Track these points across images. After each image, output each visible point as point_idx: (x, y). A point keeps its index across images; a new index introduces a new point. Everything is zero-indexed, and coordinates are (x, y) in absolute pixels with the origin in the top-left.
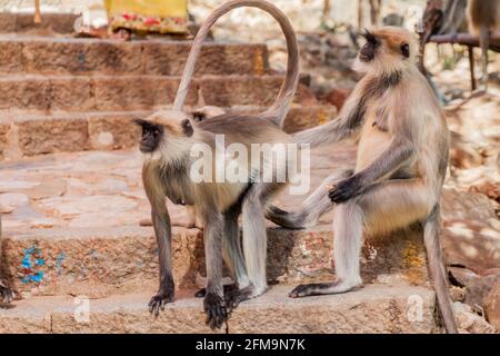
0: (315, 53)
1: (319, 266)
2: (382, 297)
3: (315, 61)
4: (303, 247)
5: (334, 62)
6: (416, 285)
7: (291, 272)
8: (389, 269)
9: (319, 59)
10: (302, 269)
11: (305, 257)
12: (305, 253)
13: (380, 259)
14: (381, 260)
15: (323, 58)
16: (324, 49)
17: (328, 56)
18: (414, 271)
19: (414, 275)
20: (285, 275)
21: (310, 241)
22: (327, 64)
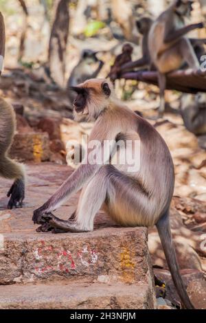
0: (21, 87)
1: (49, 269)
2: (104, 295)
3: (20, 93)
4: (36, 253)
5: (37, 94)
6: (130, 284)
7: (26, 274)
8: (107, 271)
9: (24, 92)
10: (35, 271)
11: (37, 261)
12: (38, 258)
13: (100, 262)
14: (101, 264)
15: (27, 90)
16: (28, 83)
17: (31, 89)
18: (128, 273)
19: (129, 276)
20: (21, 277)
21: (42, 248)
22: (31, 96)
